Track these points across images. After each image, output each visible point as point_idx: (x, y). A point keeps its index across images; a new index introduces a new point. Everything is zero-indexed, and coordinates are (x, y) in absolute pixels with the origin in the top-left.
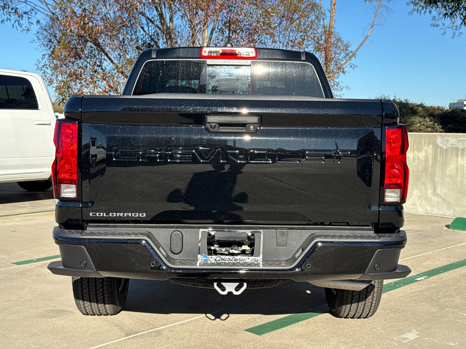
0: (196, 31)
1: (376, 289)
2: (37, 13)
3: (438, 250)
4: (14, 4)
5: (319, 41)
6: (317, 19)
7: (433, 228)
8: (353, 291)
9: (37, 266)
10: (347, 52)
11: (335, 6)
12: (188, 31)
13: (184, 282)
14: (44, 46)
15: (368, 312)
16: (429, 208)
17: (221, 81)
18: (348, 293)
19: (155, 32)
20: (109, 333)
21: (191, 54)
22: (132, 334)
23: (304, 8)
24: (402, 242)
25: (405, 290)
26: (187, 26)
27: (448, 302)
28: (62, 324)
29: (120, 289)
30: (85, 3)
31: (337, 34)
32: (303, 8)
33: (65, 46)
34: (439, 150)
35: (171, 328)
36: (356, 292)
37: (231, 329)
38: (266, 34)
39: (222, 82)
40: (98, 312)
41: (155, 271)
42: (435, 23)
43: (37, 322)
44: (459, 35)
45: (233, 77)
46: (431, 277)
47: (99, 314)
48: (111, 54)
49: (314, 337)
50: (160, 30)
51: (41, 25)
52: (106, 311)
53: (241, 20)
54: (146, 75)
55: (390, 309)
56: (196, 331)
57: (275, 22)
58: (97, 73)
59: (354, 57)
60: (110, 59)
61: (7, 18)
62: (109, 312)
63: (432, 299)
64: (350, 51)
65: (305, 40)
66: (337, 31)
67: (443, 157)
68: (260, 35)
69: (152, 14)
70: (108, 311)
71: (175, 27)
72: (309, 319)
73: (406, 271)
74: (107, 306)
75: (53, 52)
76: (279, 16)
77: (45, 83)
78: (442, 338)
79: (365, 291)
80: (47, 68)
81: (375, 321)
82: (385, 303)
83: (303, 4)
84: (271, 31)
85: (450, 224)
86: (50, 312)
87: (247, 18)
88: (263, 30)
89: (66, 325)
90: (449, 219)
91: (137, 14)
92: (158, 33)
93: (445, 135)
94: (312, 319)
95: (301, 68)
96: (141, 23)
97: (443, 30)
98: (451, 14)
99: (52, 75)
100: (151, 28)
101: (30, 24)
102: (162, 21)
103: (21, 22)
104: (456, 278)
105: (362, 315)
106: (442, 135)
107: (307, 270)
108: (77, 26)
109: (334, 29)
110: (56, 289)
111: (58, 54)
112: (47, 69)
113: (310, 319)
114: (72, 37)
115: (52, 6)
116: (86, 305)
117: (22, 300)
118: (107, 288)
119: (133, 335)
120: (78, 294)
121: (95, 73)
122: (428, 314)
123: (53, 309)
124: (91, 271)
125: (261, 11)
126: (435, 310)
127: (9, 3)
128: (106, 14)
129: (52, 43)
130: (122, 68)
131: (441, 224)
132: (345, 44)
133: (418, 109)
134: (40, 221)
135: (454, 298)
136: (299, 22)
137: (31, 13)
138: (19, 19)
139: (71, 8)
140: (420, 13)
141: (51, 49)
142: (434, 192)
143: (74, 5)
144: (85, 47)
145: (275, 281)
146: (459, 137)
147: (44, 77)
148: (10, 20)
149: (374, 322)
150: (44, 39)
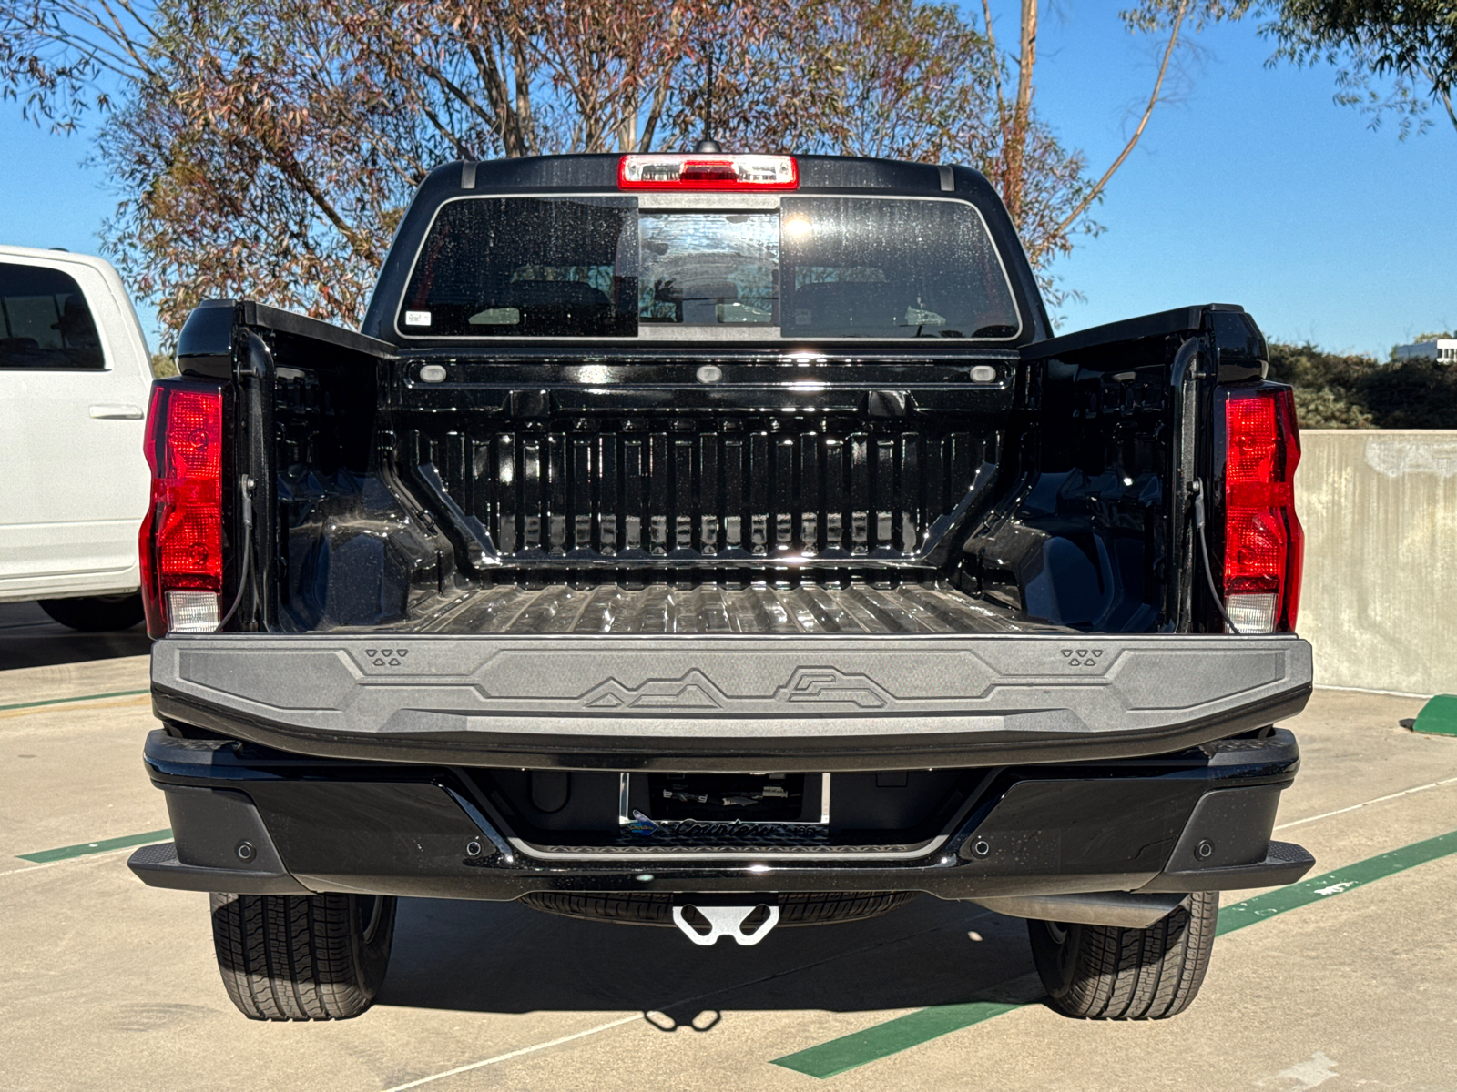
0: (601, 124)
1: (1194, 924)
2: (98, 71)
3: (1382, 799)
4: (26, 46)
5: (988, 150)
6: (980, 82)
7: (1361, 728)
8: (1122, 931)
9: (100, 866)
10: (1076, 185)
11: (1034, 44)
12: (575, 123)
13: (576, 908)
14: (123, 176)
15: (1171, 997)
16: (1345, 669)
17: (685, 264)
18: (1105, 936)
19: (471, 129)
20: (331, 1076)
21: (587, 178)
22: (407, 1078)
23: (937, 50)
24: (1285, 767)
25: (1282, 926)
26: (572, 109)
27: (1423, 965)
28: (180, 1049)
29: (367, 933)
30: (250, 37)
31: (1044, 129)
32: (934, 48)
33: (187, 173)
34: (1374, 482)
35: (534, 1058)
36: (1132, 933)
37: (727, 1059)
38: (820, 130)
39: (689, 266)
40: (296, 1010)
41: (480, 870)
42: (1347, 94)
43: (99, 1045)
44: (1423, 128)
45: (723, 248)
46: (1364, 883)
47: (300, 1015)
48: (334, 201)
49: (999, 1081)
50: (488, 121)
51: (113, 110)
52: (322, 1007)
53: (743, 87)
54: (444, 246)
55: (1238, 990)
56: (616, 1066)
57: (849, 93)
58: (289, 258)
59: (1097, 199)
60: (332, 215)
61: (7, 87)
62: (331, 1008)
63: (1370, 953)
64: (1086, 181)
65: (942, 148)
66: (1042, 119)
67: (1386, 505)
68: (800, 135)
69: (461, 73)
70: (328, 1006)
71: (535, 113)
72: (979, 1024)
73: (1299, 861)
74: (325, 989)
75: (150, 194)
76: (861, 73)
77: (129, 291)
78: (1412, 1079)
79: (1160, 931)
80: (131, 245)
81: (1192, 1028)
82: (1221, 970)
83: (935, 36)
84: (836, 120)
85: (1415, 717)
86: (142, 1012)
87: (760, 80)
88: (809, 118)
89: (194, 1051)
90: (1409, 702)
91: (415, 72)
92: (481, 132)
93: (1394, 435)
94: (991, 1024)
95: (941, 218)
96: (427, 103)
97: (1372, 115)
98: (1401, 58)
99: (148, 267)
100: (459, 115)
101: (79, 106)
102: (494, 93)
103: (49, 100)
104: (1443, 887)
105: (1151, 1010)
106: (1384, 435)
107: (976, 862)
108: (225, 108)
109: (1035, 113)
110: (162, 939)
111: (167, 199)
112: (133, 249)
113: (983, 1022)
114: (210, 147)
115: (147, 48)
116: (256, 987)
117: (52, 973)
118: (324, 930)
119: (411, 1081)
120: (231, 950)
121: (285, 257)
122: (1362, 1003)
123: (153, 1002)
124: (269, 873)
125: (805, 57)
126: (1382, 988)
127: (13, 41)
128: (316, 71)
129: (149, 166)
130: (367, 240)
131: (1386, 718)
132: (1069, 159)
133: (1297, 361)
134: (112, 724)
135: (1442, 951)
136: (924, 92)
137: (81, 73)
138: (42, 93)
139: (207, 54)
140: (1301, 60)
141: (145, 184)
142: (1359, 617)
143: (216, 44)
144: (251, 176)
145: (871, 900)
146: (1437, 441)
147: (125, 274)
148: (15, 96)
149: (1189, 1031)
150: (122, 155)
